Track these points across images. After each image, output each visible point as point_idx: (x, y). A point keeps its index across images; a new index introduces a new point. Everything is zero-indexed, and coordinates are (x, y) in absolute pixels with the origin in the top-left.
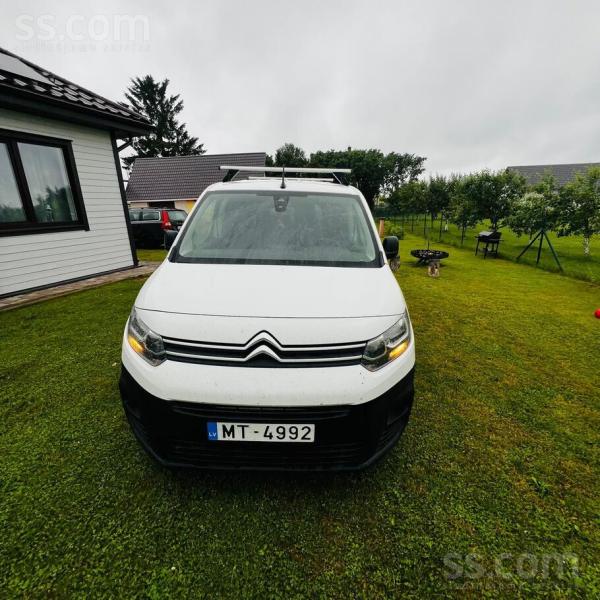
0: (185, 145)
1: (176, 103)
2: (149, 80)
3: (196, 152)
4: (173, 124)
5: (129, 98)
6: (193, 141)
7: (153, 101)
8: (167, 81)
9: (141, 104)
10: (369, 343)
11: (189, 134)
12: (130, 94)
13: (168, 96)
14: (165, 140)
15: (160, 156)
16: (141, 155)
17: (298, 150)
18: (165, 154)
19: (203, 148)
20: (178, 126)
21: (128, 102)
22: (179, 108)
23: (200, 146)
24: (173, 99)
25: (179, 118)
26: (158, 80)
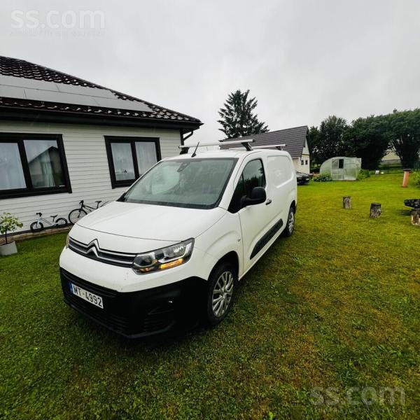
0: (256, 128)
1: (253, 103)
2: (238, 92)
3: (263, 131)
4: (250, 116)
5: (226, 105)
6: (261, 125)
7: (239, 104)
8: (248, 91)
9: (233, 107)
10: (138, 256)
11: (258, 121)
12: (227, 104)
13: (248, 100)
14: (244, 127)
15: (241, 137)
16: (230, 138)
17: (340, 120)
18: (243, 135)
19: (268, 129)
20: (253, 116)
21: (225, 108)
22: (254, 106)
23: (266, 127)
24: (251, 101)
25: (254, 112)
26: (243, 92)
